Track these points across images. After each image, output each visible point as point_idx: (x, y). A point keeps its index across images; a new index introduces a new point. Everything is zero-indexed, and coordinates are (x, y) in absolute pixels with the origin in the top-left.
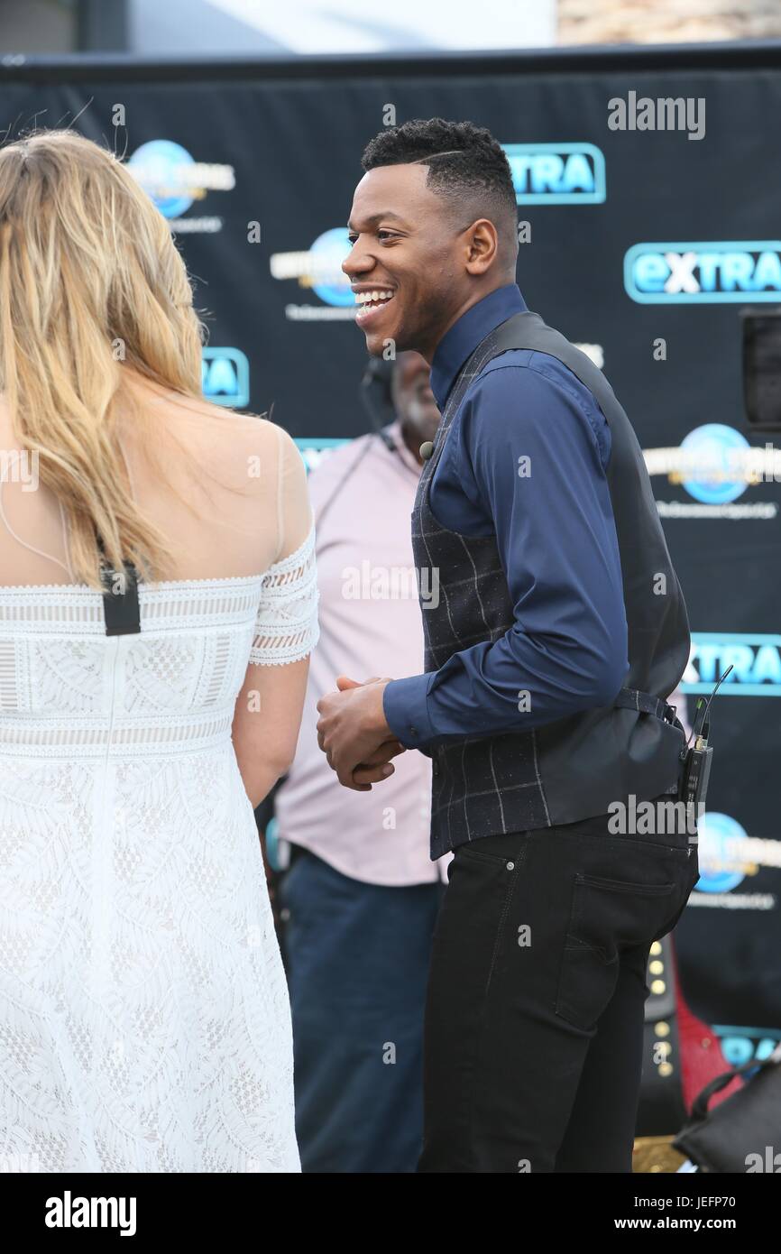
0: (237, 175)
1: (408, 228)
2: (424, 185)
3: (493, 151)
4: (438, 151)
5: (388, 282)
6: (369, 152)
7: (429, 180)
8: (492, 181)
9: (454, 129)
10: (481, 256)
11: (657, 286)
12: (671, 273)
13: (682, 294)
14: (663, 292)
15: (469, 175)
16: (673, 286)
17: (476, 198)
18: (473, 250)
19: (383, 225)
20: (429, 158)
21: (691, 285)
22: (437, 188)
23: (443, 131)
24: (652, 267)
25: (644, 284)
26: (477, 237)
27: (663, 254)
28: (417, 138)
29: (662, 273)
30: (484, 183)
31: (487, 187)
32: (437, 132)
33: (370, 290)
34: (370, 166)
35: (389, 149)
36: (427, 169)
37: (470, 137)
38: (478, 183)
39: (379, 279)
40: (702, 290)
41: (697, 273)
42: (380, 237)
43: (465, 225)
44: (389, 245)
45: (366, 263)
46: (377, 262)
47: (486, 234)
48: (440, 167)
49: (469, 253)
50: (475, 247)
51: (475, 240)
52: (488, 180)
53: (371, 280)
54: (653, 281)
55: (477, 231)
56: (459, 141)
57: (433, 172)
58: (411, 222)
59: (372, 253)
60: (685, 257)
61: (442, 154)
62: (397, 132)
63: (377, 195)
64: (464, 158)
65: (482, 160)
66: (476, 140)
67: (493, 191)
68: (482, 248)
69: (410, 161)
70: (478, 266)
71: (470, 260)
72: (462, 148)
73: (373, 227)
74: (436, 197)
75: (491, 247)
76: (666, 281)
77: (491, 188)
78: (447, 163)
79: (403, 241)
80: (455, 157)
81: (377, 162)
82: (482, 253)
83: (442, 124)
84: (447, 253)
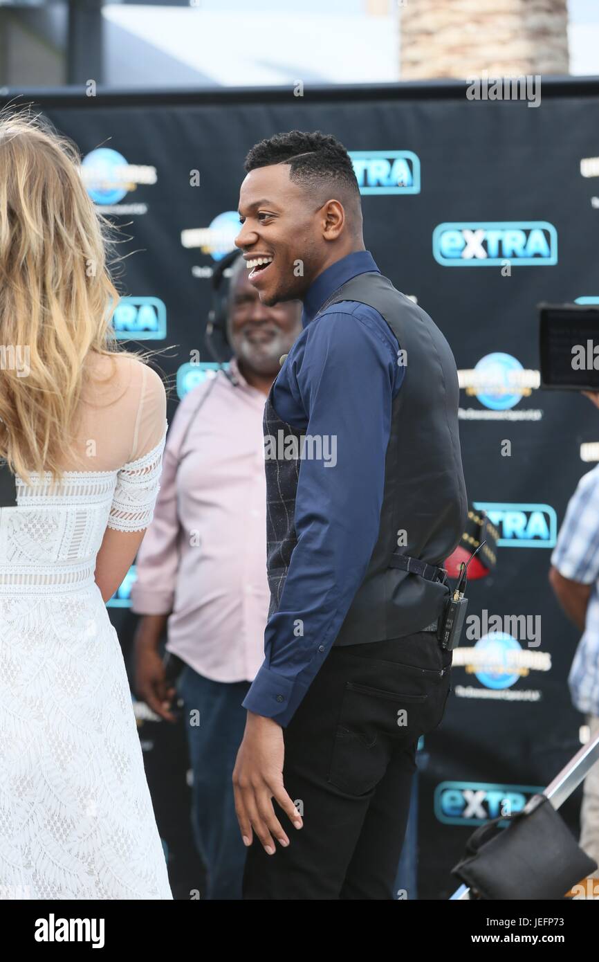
0: (159, 174)
1: (280, 211)
2: (288, 178)
3: (337, 150)
4: (297, 154)
5: (268, 251)
6: (249, 158)
7: (291, 175)
8: (338, 172)
9: (307, 137)
10: (334, 227)
11: (456, 254)
12: (466, 244)
13: (474, 260)
14: (461, 258)
15: (320, 169)
16: (468, 254)
17: (326, 185)
18: (328, 223)
19: (261, 209)
20: (290, 159)
21: (481, 253)
22: (298, 180)
23: (300, 139)
24: (452, 240)
25: (446, 252)
26: (330, 213)
27: (461, 231)
28: (281, 146)
29: (460, 244)
30: (331, 173)
31: (334, 176)
32: (295, 140)
33: (256, 257)
34: (249, 169)
35: (261, 155)
36: (289, 167)
37: (320, 142)
38: (328, 174)
39: (261, 249)
40: (489, 257)
41: (485, 244)
42: (260, 219)
43: (320, 204)
44: (266, 224)
45: (253, 238)
46: (259, 237)
47: (336, 210)
48: (299, 164)
49: (325, 225)
50: (329, 220)
51: (328, 215)
52: (335, 171)
53: (256, 250)
54: (453, 250)
55: (329, 208)
56: (311, 145)
57: (294, 169)
58: (281, 205)
59: (254, 230)
60: (476, 233)
61: (300, 155)
62: (266, 143)
63: (256, 189)
64: (316, 157)
65: (329, 157)
66: (324, 143)
67: (338, 178)
68: (334, 220)
69: (277, 162)
70: (332, 234)
71: (326, 230)
72: (314, 150)
73: (255, 213)
74: (297, 186)
75: (340, 219)
76: (462, 250)
77: (337, 177)
78: (303, 161)
79: (276, 220)
80: (309, 157)
81: (255, 165)
82: (334, 224)
83: (299, 134)
84: (309, 225)
